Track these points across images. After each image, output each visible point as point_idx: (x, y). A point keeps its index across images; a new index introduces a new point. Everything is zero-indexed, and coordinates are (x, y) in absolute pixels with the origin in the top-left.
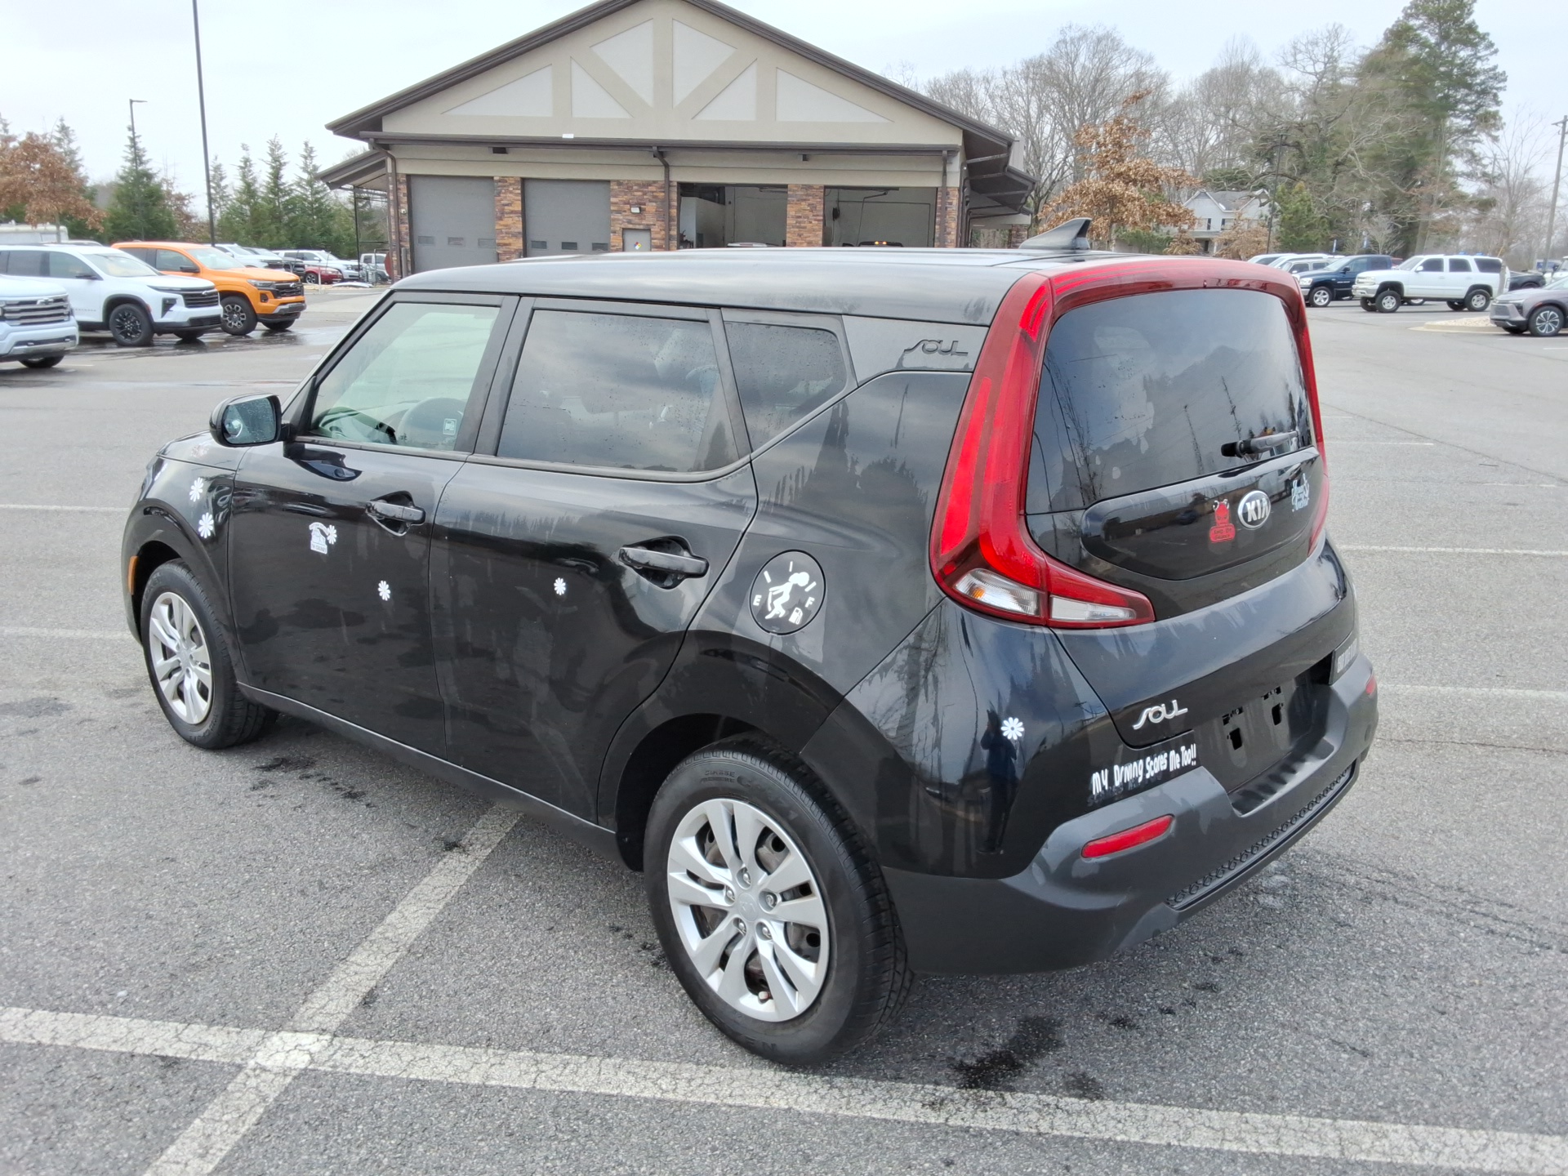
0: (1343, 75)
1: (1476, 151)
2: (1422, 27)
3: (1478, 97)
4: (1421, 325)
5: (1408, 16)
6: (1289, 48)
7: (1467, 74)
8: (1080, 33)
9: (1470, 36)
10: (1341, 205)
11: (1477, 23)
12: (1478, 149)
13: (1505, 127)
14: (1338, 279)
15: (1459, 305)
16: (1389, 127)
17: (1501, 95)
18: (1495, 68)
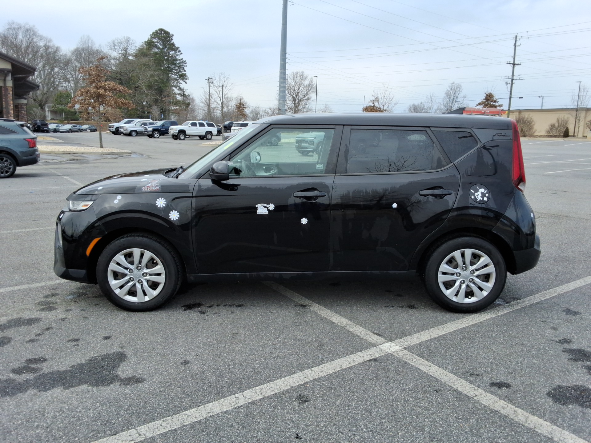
0: (130, 55)
1: (181, 87)
2: (157, 42)
3: (178, 68)
4: (201, 144)
5: (152, 38)
6: (112, 44)
7: (174, 60)
8: (18, 26)
9: (173, 47)
10: (139, 102)
11: (175, 43)
12: (181, 86)
13: (189, 79)
14: (161, 128)
15: (202, 138)
16: (152, 76)
17: (185, 68)
18: (182, 59)
